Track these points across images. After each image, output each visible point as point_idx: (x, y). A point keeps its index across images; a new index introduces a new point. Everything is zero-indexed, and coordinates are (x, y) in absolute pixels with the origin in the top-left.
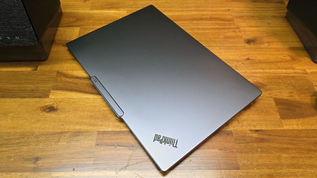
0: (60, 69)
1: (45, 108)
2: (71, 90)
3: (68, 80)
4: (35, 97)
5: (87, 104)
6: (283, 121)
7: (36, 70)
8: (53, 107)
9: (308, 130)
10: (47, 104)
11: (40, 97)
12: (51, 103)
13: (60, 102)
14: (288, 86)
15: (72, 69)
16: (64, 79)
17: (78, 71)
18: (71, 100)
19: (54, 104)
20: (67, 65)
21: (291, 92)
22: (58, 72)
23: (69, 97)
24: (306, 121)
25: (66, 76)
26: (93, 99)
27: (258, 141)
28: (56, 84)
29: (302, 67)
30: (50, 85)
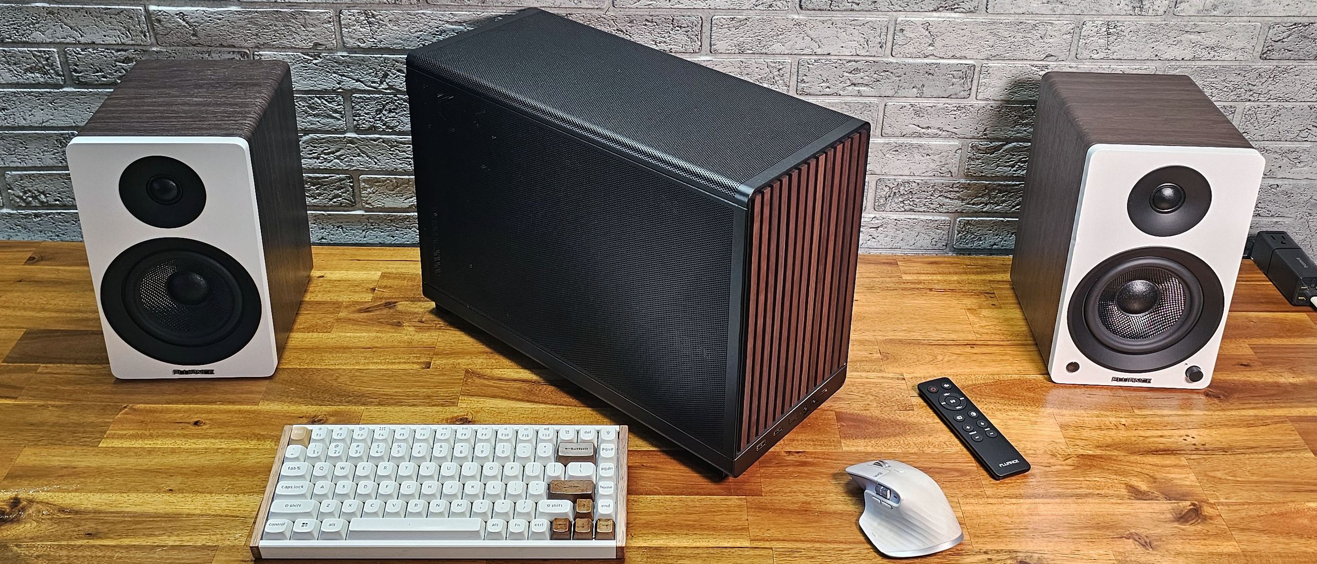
0: (470, 367)
1: (454, 420)
2: (494, 397)
3: (486, 382)
4: (433, 406)
5: (523, 416)
6: (843, 441)
7: (428, 368)
8: (467, 418)
9: (881, 453)
10: (456, 415)
11: (442, 405)
12: (463, 414)
13: (477, 412)
14: (864, 396)
15: (491, 367)
16: (478, 381)
17: (501, 370)
18: (494, 409)
19: (467, 415)
20: (481, 360)
21: (868, 404)
22: (467, 371)
23: (491, 406)
24: (881, 442)
25: (481, 376)
26: (532, 408)
27: (798, 465)
28: (467, 388)
29: (898, 370)
30: (457, 389)
